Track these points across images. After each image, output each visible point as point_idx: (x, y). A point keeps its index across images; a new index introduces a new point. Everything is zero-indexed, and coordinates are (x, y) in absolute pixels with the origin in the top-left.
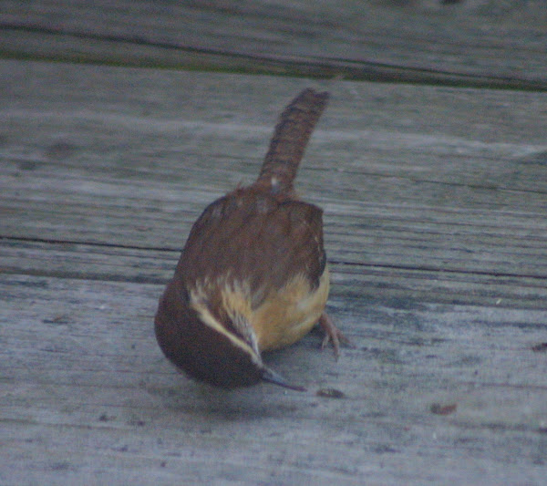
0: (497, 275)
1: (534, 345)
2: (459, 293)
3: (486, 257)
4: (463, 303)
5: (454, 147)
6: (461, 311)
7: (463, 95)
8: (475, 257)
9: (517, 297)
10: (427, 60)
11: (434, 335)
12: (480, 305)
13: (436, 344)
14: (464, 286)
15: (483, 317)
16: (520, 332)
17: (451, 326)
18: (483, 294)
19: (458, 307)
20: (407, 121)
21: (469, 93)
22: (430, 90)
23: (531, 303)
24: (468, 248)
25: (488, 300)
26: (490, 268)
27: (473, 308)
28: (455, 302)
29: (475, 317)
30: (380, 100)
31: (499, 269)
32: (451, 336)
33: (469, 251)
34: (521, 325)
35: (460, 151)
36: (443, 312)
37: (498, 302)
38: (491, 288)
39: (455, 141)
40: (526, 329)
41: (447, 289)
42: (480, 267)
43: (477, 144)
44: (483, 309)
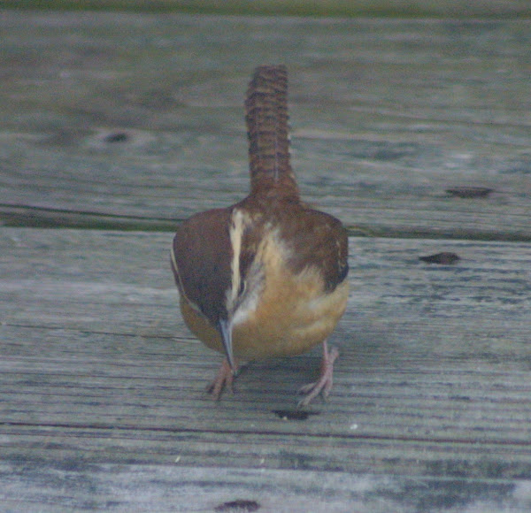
0: (175, 431)
1: (217, 505)
2: (135, 452)
3: (163, 412)
4: (140, 462)
5: (125, 295)
6: (137, 471)
7: (133, 239)
8: (151, 412)
9: (197, 454)
10: (94, 203)
11: (109, 498)
12: (157, 463)
13: (111, 507)
14: (140, 444)
15: (160, 477)
16: (201, 490)
17: (127, 487)
18: (160, 451)
19: (134, 467)
20: (74, 269)
21: (141, 237)
22: (97, 234)
23: (213, 460)
24: (143, 403)
25: (167, 458)
26: (167, 423)
27: (151, 467)
28: (132, 462)
29: (152, 477)
30: (45, 247)
31: (177, 424)
32: (127, 498)
33: (144, 406)
34: (203, 484)
35: (132, 299)
36: (118, 472)
37: (178, 459)
38: (168, 445)
39: (126, 289)
40: (208, 488)
41: (122, 448)
42: (157, 423)
43: (150, 291)
44: (161, 469)
